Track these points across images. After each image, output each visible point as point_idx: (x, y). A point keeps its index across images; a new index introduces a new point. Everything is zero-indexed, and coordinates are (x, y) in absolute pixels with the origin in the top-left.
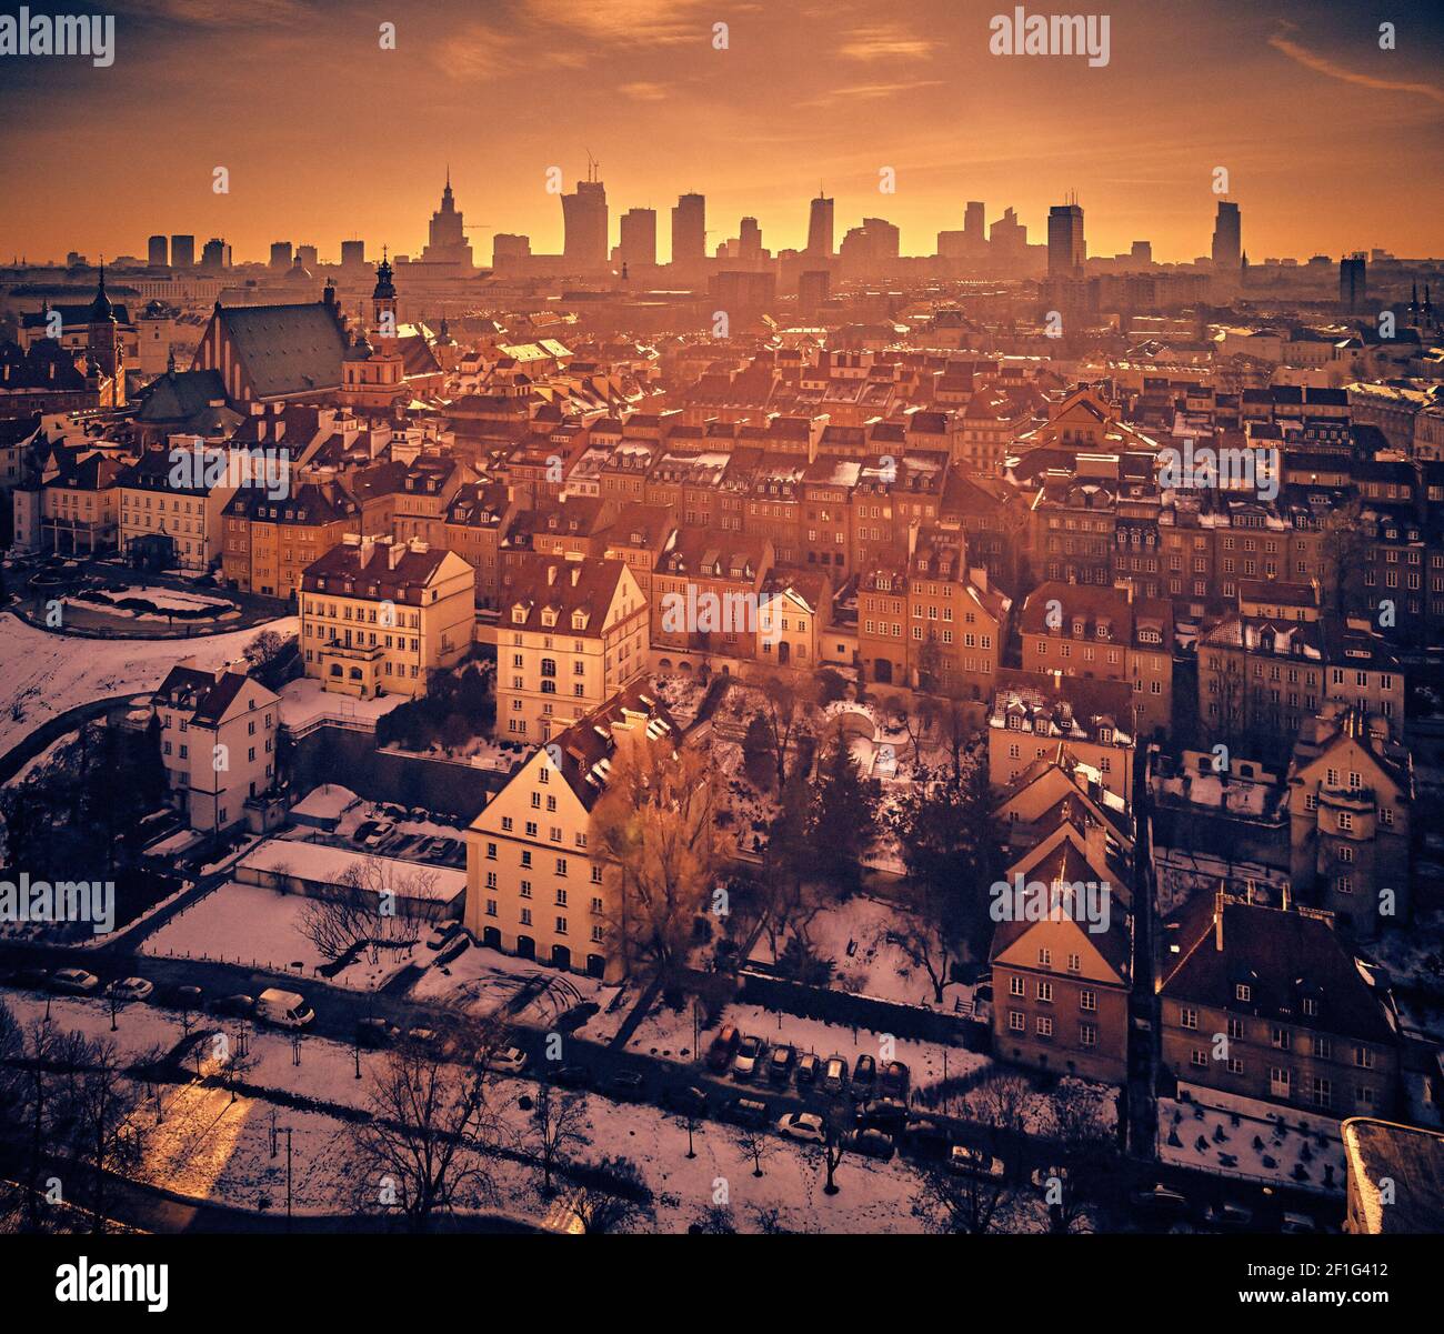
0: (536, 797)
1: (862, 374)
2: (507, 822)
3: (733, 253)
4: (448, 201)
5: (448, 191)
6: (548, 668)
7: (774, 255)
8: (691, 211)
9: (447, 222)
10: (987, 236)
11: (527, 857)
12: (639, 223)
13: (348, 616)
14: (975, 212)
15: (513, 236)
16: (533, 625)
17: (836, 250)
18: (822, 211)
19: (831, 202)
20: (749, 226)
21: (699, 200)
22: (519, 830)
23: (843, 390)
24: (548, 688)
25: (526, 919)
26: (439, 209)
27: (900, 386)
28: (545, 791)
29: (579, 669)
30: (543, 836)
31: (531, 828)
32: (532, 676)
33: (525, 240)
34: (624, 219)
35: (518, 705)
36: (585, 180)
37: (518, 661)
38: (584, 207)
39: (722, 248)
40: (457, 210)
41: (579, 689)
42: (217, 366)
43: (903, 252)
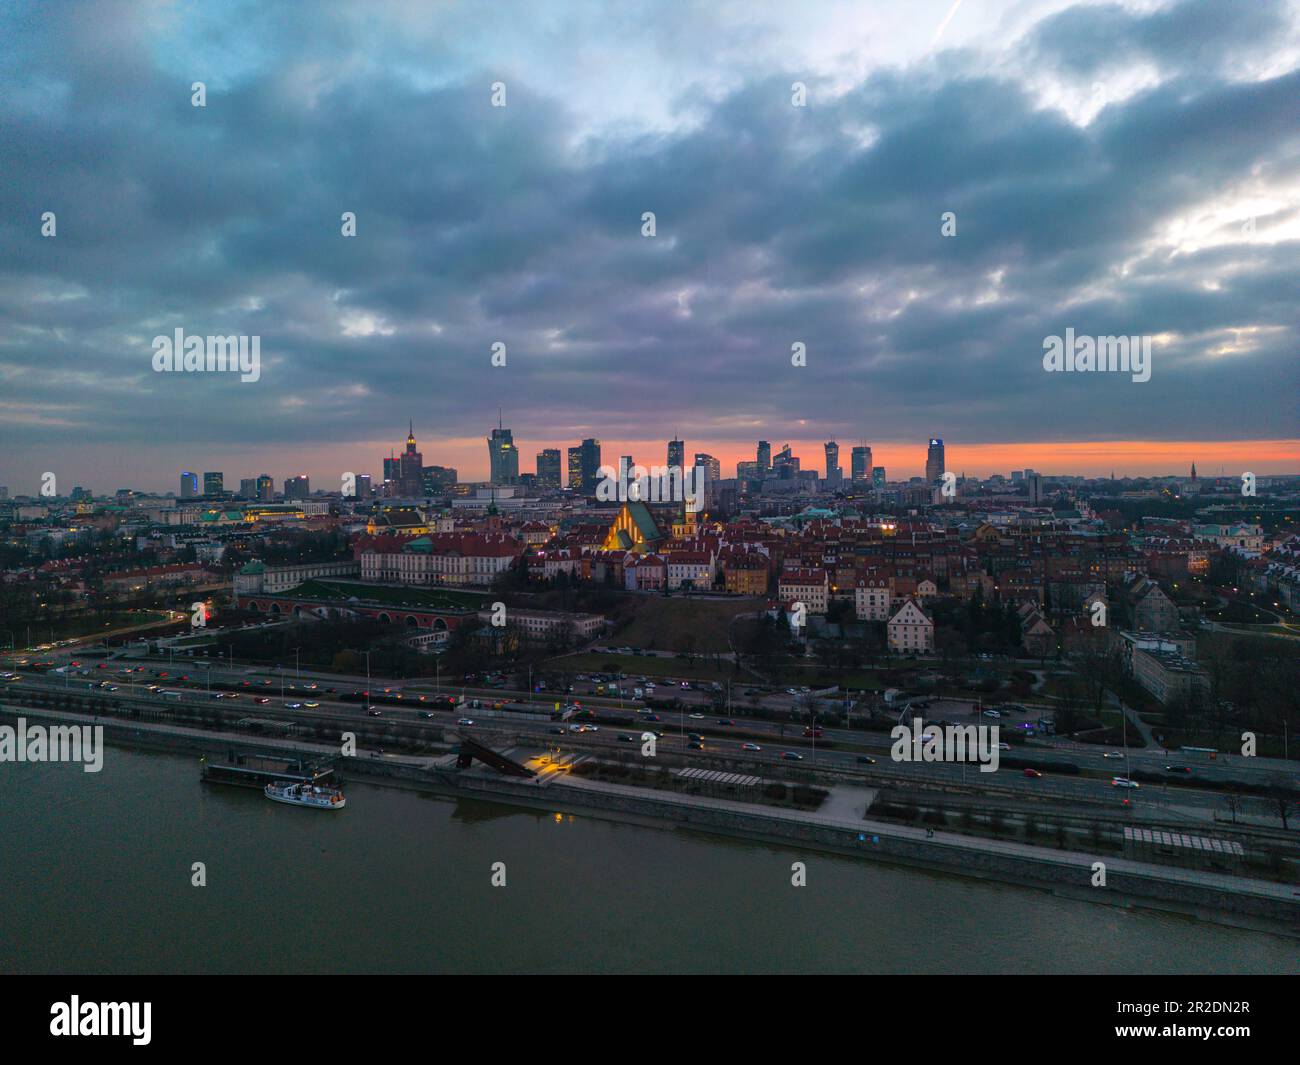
0: (908, 614)
2: (899, 621)
6: (872, 598)
11: (905, 628)
12: (550, 459)
13: (797, 590)
15: (442, 468)
16: (867, 585)
19: (682, 443)
22: (903, 622)
24: (872, 604)
25: (906, 643)
28: (910, 611)
29: (882, 597)
30: (910, 622)
31: (906, 621)
32: (867, 601)
35: (863, 610)
37: (862, 597)
41: (882, 603)
42: (625, 527)
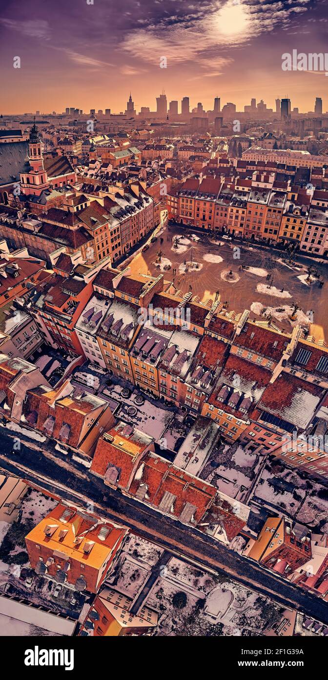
1: (270, 186)
3: (196, 112)
4: (130, 100)
5: (130, 97)
7: (206, 112)
8: (186, 101)
9: (130, 104)
10: (257, 107)
12: (174, 104)
14: (253, 101)
15: (145, 108)
17: (221, 111)
18: (217, 100)
19: (219, 99)
20: (200, 104)
21: (188, 98)
23: (259, 195)
26: (129, 101)
27: (290, 195)
33: (149, 108)
34: (170, 103)
36: (162, 94)
38: (161, 101)
39: (193, 110)
40: (132, 102)
43: (237, 111)
